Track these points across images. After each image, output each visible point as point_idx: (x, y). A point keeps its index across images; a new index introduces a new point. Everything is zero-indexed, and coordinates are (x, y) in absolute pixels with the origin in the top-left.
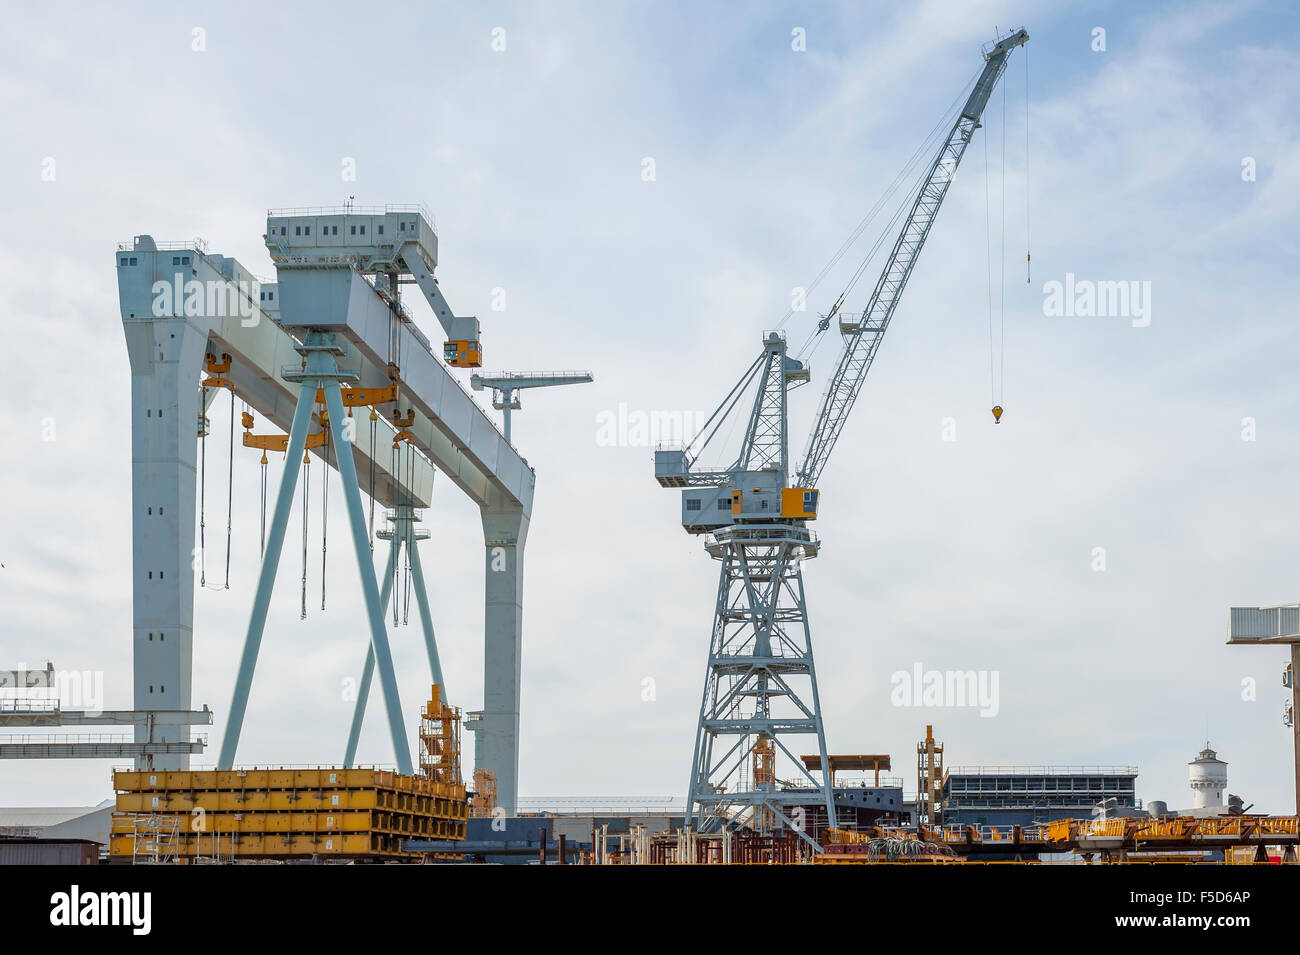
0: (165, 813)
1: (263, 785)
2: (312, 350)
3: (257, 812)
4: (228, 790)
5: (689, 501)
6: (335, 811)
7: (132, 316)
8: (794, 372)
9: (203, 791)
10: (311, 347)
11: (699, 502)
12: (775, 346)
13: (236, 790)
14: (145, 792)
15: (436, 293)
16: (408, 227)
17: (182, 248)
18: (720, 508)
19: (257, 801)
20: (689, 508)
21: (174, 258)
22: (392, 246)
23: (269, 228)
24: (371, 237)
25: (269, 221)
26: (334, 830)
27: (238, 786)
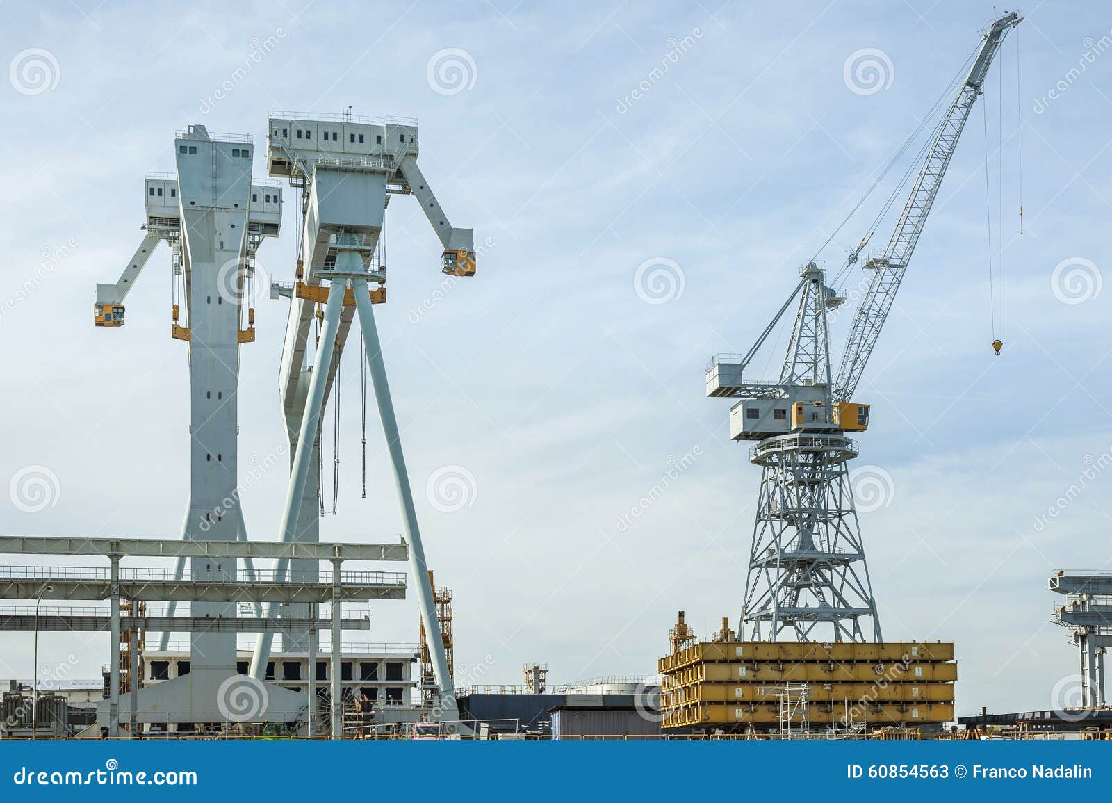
0: (753, 682)
1: (848, 657)
2: (345, 250)
3: (844, 682)
4: (814, 661)
5: (748, 410)
6: (920, 682)
7: (193, 203)
8: (832, 300)
9: (789, 662)
10: (342, 246)
11: (757, 411)
12: (813, 275)
13: (821, 661)
14: (732, 662)
15: (433, 202)
16: (407, 139)
17: (242, 141)
18: (775, 417)
19: (844, 672)
20: (748, 417)
21: (233, 150)
22: (391, 156)
23: (271, 129)
24: (371, 146)
25: (271, 122)
26: (920, 699)
27: (824, 657)
